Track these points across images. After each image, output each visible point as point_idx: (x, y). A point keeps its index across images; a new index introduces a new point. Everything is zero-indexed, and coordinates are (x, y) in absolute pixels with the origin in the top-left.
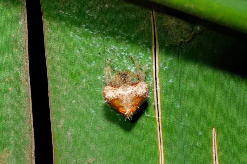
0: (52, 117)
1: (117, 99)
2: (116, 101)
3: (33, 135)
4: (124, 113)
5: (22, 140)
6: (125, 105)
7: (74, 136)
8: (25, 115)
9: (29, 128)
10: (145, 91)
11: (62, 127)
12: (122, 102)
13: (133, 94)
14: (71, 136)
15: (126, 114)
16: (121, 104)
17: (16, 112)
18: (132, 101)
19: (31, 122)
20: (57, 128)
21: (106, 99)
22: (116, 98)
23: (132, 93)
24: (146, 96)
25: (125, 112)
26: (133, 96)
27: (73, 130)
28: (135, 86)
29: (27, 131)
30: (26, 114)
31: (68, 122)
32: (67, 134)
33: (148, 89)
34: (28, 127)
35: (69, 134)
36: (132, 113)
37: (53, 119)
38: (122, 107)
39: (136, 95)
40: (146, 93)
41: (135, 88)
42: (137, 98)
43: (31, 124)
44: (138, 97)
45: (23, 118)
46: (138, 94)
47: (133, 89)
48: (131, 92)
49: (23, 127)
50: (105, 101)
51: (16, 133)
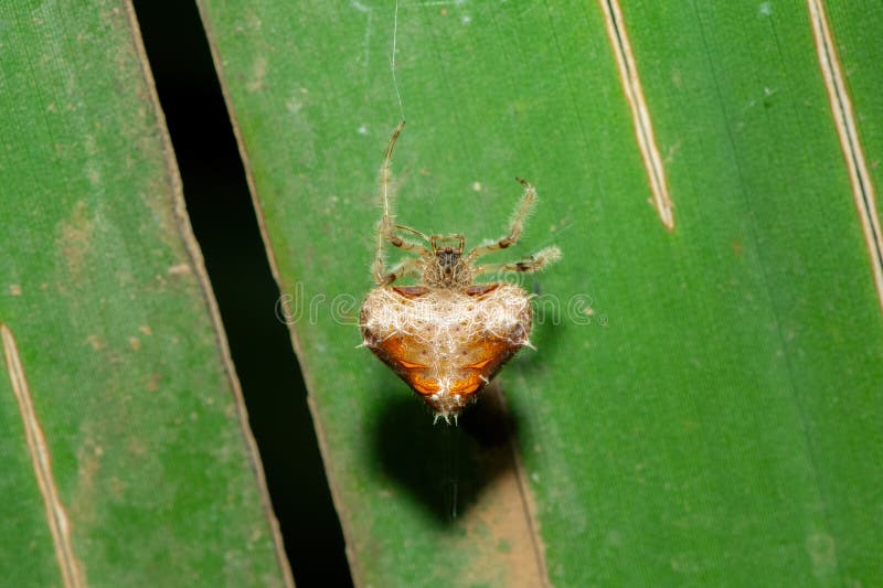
0: (221, 60)
1: (410, 340)
2: (404, 346)
3: (167, 137)
4: (430, 394)
5: (130, 163)
6: (435, 365)
7: (312, 112)
8: (122, 68)
9: (147, 113)
10: (514, 321)
11: (265, 88)
12: (424, 353)
13: (469, 327)
14: (304, 115)
15: (435, 397)
16: (422, 360)
17: (87, 67)
18: (465, 353)
19: (148, 91)
20: (245, 93)
21: (368, 333)
22: (406, 335)
23: (465, 324)
24: (515, 339)
25: (436, 390)
26: (469, 333)
27: (304, 91)
28: (481, 299)
29: (143, 127)
30: (126, 64)
31: (283, 66)
32: (287, 111)
33: (527, 316)
34: (142, 113)
35: (294, 106)
36: (458, 397)
37: (223, 64)
38: (425, 370)
39: (480, 333)
40: (518, 326)
41: (480, 307)
42: (481, 342)
43: (150, 97)
44: (485, 339)
45: (116, 81)
46: (488, 326)
47: (470, 310)
48: (463, 320)
49: (124, 114)
50: (366, 343)
51: (103, 141)
